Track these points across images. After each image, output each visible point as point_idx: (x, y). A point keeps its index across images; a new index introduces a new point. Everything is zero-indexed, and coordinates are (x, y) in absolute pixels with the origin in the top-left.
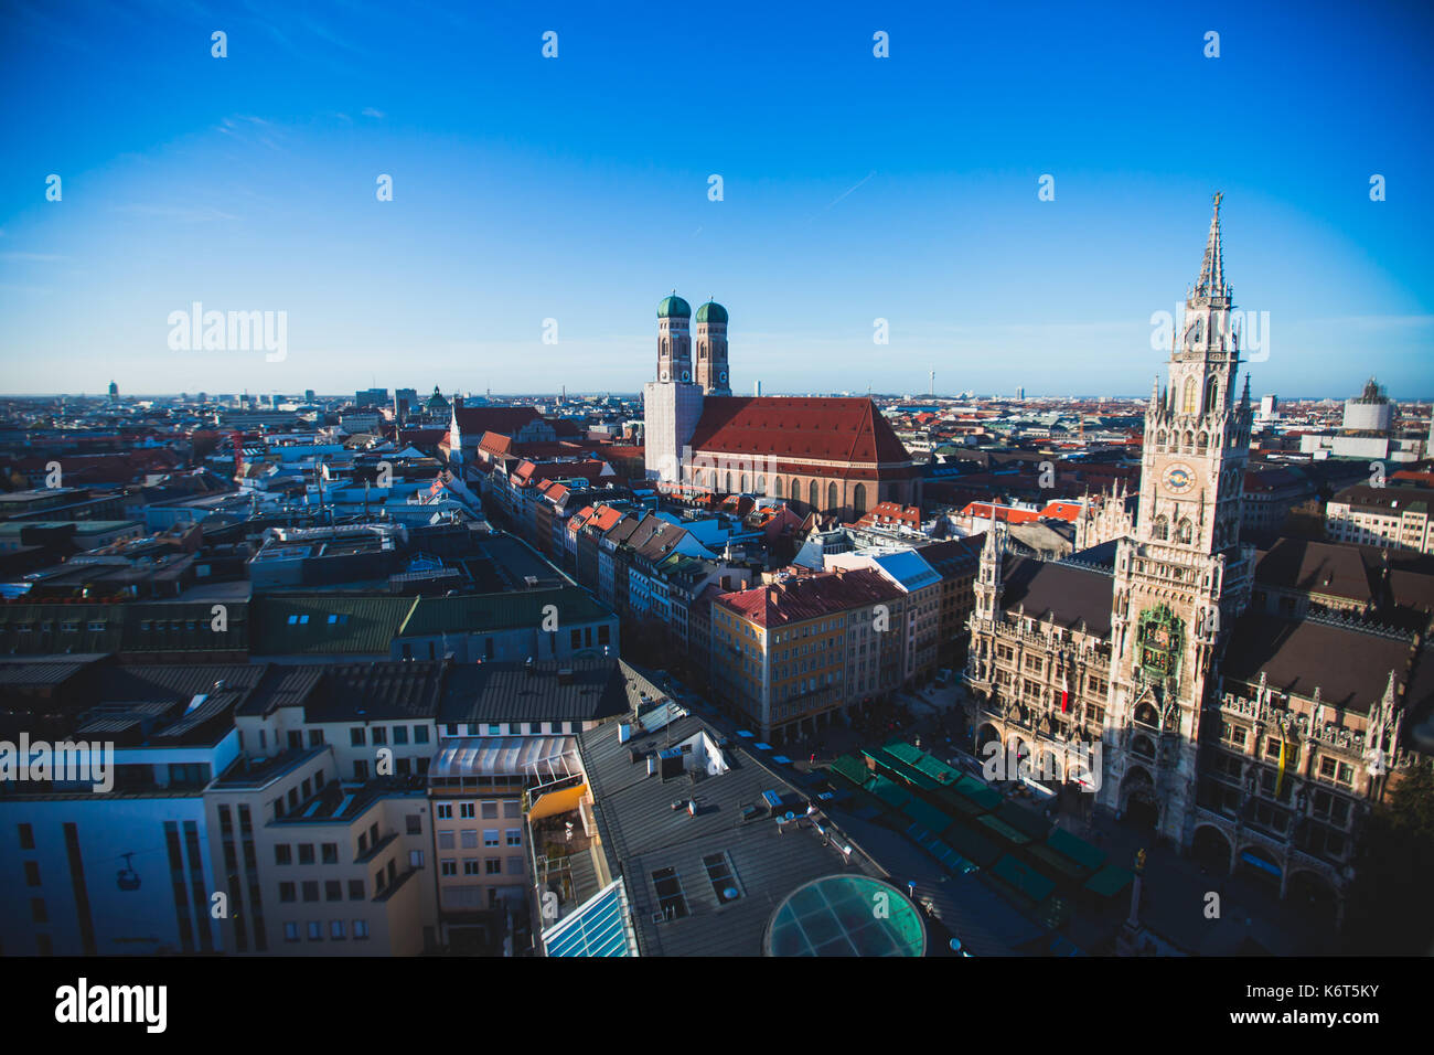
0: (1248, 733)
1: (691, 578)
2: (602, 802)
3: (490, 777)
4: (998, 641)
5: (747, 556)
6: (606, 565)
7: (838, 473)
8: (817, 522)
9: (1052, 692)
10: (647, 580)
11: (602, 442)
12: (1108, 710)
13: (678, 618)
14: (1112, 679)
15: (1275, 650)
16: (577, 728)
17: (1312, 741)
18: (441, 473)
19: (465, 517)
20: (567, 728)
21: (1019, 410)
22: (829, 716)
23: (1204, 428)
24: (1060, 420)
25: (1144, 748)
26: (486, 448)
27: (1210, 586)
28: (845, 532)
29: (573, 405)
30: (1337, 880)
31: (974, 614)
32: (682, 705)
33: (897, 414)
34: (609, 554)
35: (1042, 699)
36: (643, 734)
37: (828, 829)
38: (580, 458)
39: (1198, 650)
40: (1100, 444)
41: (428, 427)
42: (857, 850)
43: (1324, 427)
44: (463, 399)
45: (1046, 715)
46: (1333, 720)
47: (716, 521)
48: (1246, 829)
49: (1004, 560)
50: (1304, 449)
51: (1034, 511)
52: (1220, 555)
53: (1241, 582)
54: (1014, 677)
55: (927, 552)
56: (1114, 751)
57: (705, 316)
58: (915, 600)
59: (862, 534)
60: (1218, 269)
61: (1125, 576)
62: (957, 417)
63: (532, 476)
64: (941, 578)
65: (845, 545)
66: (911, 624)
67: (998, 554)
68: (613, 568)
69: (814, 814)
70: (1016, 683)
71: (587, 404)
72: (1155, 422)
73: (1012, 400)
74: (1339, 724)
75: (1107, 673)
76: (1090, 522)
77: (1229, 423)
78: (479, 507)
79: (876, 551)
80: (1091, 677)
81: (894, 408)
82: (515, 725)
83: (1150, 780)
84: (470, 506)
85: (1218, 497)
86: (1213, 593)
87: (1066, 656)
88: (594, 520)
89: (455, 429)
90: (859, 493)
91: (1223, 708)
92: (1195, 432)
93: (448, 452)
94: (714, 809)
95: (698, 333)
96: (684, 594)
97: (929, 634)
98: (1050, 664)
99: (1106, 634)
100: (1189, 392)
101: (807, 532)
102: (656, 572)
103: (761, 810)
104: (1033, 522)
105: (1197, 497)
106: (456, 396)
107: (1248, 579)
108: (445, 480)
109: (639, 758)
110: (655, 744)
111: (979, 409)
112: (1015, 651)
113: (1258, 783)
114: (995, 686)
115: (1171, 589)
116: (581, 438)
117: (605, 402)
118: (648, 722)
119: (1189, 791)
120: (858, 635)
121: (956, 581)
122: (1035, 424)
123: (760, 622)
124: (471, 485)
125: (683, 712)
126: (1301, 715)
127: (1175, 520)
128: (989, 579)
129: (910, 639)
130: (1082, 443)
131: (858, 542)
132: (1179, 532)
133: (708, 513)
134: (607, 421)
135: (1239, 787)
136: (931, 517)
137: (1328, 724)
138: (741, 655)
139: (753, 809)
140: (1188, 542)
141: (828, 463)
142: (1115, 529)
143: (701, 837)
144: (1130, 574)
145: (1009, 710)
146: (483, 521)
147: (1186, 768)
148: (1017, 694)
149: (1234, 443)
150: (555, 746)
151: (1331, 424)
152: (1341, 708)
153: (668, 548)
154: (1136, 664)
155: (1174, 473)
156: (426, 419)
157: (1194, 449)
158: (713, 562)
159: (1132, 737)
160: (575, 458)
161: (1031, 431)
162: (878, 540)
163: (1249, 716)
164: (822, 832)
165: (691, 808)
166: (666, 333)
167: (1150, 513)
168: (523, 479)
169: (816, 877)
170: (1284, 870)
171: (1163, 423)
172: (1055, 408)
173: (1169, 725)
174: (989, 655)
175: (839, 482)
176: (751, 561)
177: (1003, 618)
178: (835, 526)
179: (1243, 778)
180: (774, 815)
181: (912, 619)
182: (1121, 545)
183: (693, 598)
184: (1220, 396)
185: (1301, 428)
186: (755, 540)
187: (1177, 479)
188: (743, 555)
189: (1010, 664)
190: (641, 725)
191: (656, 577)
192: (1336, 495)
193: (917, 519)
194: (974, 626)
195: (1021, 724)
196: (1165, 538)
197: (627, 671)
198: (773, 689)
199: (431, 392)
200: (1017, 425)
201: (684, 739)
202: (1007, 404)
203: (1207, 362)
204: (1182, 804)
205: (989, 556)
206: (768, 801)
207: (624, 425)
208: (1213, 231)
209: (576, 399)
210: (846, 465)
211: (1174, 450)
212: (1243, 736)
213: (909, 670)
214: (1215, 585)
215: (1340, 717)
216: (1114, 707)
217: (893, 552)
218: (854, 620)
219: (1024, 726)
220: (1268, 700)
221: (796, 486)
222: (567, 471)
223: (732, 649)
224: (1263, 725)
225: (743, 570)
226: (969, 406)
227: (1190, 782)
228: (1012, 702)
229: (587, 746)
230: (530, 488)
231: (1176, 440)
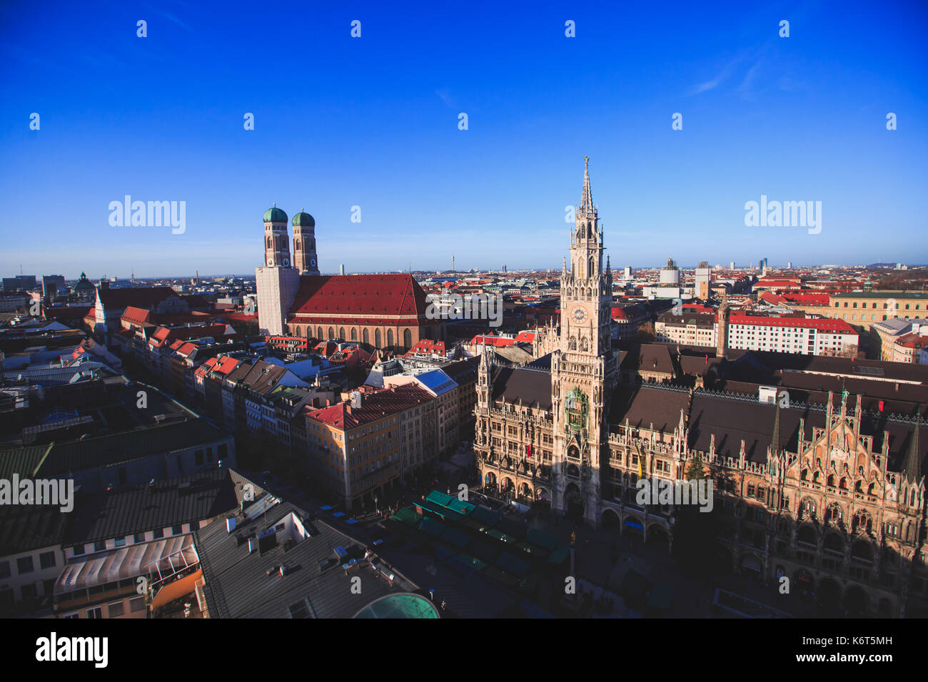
0: (623, 454)
1: (291, 402)
2: (211, 582)
3: (116, 582)
4: (492, 420)
5: (331, 383)
6: (227, 398)
7: (393, 322)
8: (380, 356)
9: (524, 446)
10: (259, 407)
11: (226, 310)
12: (554, 453)
13: (282, 431)
14: (554, 434)
15: (629, 406)
16: (195, 527)
17: (652, 453)
18: (84, 341)
19: (104, 374)
20: (186, 528)
21: (503, 278)
22: (392, 483)
23: (589, 286)
24: (526, 284)
25: (574, 471)
26: (128, 319)
27: (598, 375)
28: (398, 361)
29: (205, 284)
30: (668, 526)
31: (477, 405)
32: (277, 496)
33: (432, 283)
34: (230, 392)
35: (519, 451)
36: (248, 521)
37: (379, 565)
38: (208, 323)
39: (596, 411)
40: (547, 296)
41: (74, 305)
42: (399, 576)
43: (653, 283)
44: (109, 281)
45: (522, 461)
46: (659, 439)
47: (311, 361)
48: (626, 507)
49: (492, 370)
50: (644, 295)
51: (512, 338)
52: (602, 356)
53: (613, 370)
54: (502, 441)
55: (449, 369)
56: (559, 476)
57: (299, 222)
58: (442, 400)
59: (408, 361)
60: (590, 198)
61: (557, 373)
62: (468, 284)
63: (167, 338)
64: (457, 385)
65: (398, 369)
66: (441, 416)
67: (488, 367)
68: (233, 401)
69: (370, 556)
70: (504, 444)
71: (216, 283)
72: (565, 283)
73: (500, 272)
74: (661, 441)
75: (552, 431)
76: (540, 343)
77: (601, 282)
78: (120, 365)
79: (416, 371)
80: (544, 435)
81: (430, 279)
82: (140, 535)
83: (578, 490)
84: (110, 365)
85: (599, 324)
86: (600, 378)
87: (529, 424)
88: (218, 367)
89: (99, 306)
90: (407, 335)
91: (610, 442)
92: (585, 288)
93: (92, 324)
94: (299, 568)
95: (294, 233)
96: (287, 414)
97: (453, 421)
98: (522, 430)
99: (549, 408)
100: (581, 266)
101: (373, 362)
102: (265, 400)
103: (333, 562)
104: (512, 345)
105: (589, 325)
106: (102, 280)
107: (617, 368)
108: (88, 346)
109: (242, 541)
110: (255, 528)
111: (481, 278)
112: (502, 425)
113: (629, 481)
114: (492, 448)
115: (580, 378)
116: (210, 308)
117: (231, 281)
118: (250, 513)
119: (597, 492)
120: (407, 428)
121: (467, 385)
122: (513, 286)
123: (339, 427)
124: (111, 349)
125: (277, 501)
126: (646, 439)
127: (579, 338)
128: (484, 383)
129: (441, 425)
130: (538, 296)
131: (406, 367)
132: (582, 345)
133: (305, 355)
134: (231, 295)
135: (621, 484)
136: (451, 347)
137: (657, 442)
138: (328, 451)
139: (327, 562)
140: (587, 350)
141: (386, 317)
142: (553, 346)
143: (288, 591)
144: (559, 372)
145: (501, 461)
146: (121, 375)
147: (595, 479)
148: (505, 451)
149: (604, 293)
150: (175, 546)
151: (656, 281)
152: (661, 432)
153: (274, 382)
154: (566, 423)
155: (576, 312)
156: (73, 298)
157: (586, 297)
158: (306, 389)
159: (567, 466)
160: (204, 323)
161: (511, 291)
162: (419, 364)
163: (622, 444)
164: (375, 568)
165: (281, 571)
166: (270, 233)
167: (567, 335)
168: (159, 341)
169: (369, 602)
170: (645, 525)
171: (569, 283)
172: (523, 277)
173: (585, 456)
174: (488, 429)
175: (394, 328)
176: (335, 385)
177: (494, 406)
178: (392, 357)
179: (623, 479)
180: (342, 564)
181: (441, 412)
182: (553, 355)
183: (293, 415)
184: (596, 268)
185: (643, 284)
186: (338, 371)
187: (578, 315)
188: (328, 382)
189: (500, 434)
190: (245, 516)
191: (264, 404)
192: (659, 318)
193: (444, 349)
194: (477, 413)
195: (508, 469)
196: (575, 349)
197: (235, 477)
198: (352, 472)
199: (78, 277)
200: (503, 287)
201: (277, 521)
202: (497, 275)
203: (588, 249)
204: (595, 500)
205: (483, 369)
206: (337, 554)
207: (245, 297)
208: (586, 177)
209: (207, 280)
210: (398, 317)
211: (576, 299)
212: (621, 455)
213: (442, 445)
214: (601, 373)
215: (662, 437)
216: (557, 450)
217: (427, 371)
218: (404, 418)
219: (511, 470)
220: (631, 434)
221: (366, 333)
222: (197, 333)
223: (322, 448)
224: (629, 448)
225: (329, 393)
226: (475, 277)
227: (597, 487)
228: (503, 456)
229: (202, 540)
230: (165, 349)
231: (576, 293)
